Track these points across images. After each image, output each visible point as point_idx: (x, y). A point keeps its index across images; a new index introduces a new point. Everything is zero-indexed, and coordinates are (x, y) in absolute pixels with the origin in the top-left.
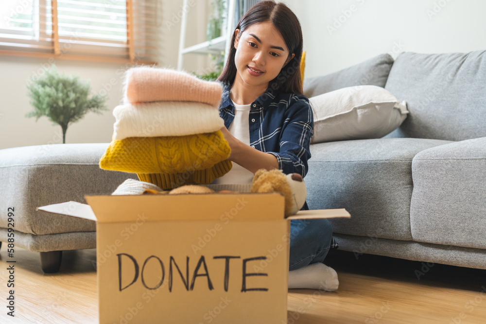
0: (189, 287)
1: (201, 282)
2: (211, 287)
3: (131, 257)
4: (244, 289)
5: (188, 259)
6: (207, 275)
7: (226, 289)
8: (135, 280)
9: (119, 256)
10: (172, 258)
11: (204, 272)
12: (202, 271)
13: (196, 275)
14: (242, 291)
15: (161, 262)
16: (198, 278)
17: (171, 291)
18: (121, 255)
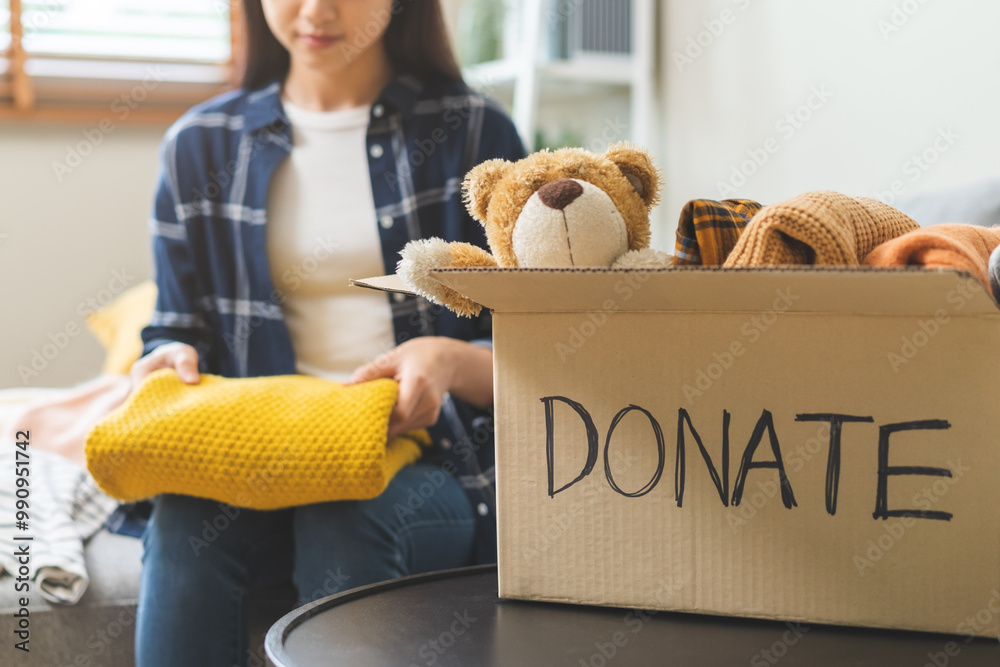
0: (730, 494)
1: (763, 485)
2: (788, 499)
3: (577, 407)
4: (882, 512)
5: (727, 417)
6: (778, 464)
7: (831, 509)
8: (586, 471)
9: (547, 401)
10: (683, 413)
11: (772, 458)
12: (764, 452)
13: (748, 464)
14: (876, 516)
15: (655, 423)
16: (752, 473)
17: (680, 505)
18: (552, 398)
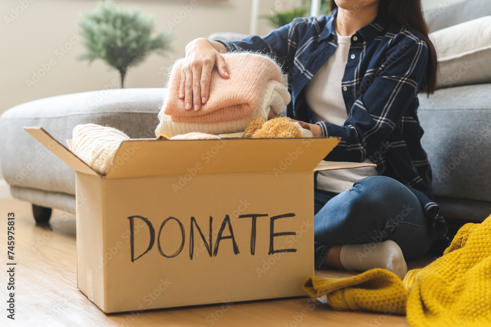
0: (212, 251)
1: (226, 246)
2: (236, 251)
3: (145, 220)
4: (272, 251)
5: (211, 219)
6: (232, 237)
7: (253, 253)
8: (150, 247)
9: (131, 218)
10: (193, 219)
11: (229, 234)
12: (226, 232)
13: (220, 238)
14: (269, 254)
15: (180, 224)
16: (222, 241)
17: (192, 258)
18: (133, 217)
